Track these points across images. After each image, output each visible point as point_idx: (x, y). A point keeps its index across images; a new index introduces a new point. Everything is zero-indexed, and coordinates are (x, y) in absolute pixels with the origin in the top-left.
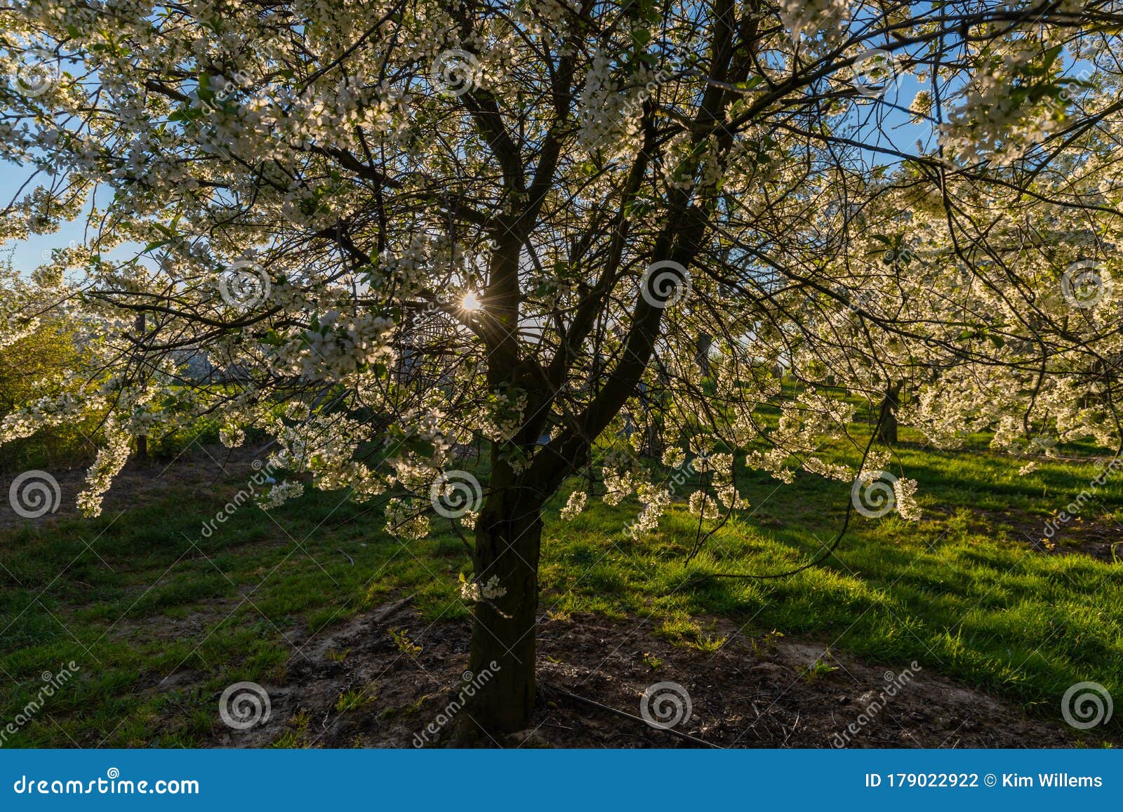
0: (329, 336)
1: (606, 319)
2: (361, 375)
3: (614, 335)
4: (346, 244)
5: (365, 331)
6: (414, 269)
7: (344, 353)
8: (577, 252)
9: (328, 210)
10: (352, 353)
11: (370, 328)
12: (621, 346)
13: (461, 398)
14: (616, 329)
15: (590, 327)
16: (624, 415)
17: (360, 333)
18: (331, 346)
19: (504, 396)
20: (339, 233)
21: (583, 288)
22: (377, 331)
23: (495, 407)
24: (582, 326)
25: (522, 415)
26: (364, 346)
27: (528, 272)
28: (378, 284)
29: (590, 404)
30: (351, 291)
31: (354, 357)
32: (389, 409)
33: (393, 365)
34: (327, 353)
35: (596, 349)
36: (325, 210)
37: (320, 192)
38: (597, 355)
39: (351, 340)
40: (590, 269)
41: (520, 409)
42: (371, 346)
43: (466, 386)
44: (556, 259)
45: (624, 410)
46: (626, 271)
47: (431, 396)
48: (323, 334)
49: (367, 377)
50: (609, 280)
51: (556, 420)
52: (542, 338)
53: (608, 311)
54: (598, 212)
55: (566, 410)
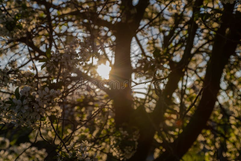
0: (25, 101)
1: (186, 81)
2: (42, 122)
3: (192, 91)
4: (31, 44)
5: (45, 98)
6: (71, 59)
7: (33, 111)
8: (167, 41)
9: (22, 27)
10: (38, 110)
11: (48, 96)
12: (197, 97)
13: (99, 134)
14: (193, 87)
15: (177, 87)
16: (202, 142)
17: (42, 99)
18: (26, 107)
19: (126, 132)
20: (27, 39)
21: (172, 63)
22: (52, 97)
23: (120, 138)
24: (172, 86)
25: (137, 143)
26: (45, 106)
27: (137, 56)
28: (51, 69)
29: (179, 135)
30: (35, 72)
31: (39, 113)
32: (58, 142)
33: (60, 115)
34: (24, 111)
35: (181, 100)
36: (20, 27)
37: (17, 18)
38: (182, 104)
39: (37, 103)
40: (175, 51)
41: (135, 140)
42: (48, 106)
43: (101, 127)
44: (154, 47)
45: (201, 138)
46: (198, 51)
47: (81, 132)
48: (22, 100)
49: (45, 123)
50: (187, 57)
51: (158, 145)
52: (147, 95)
53: (188, 76)
54: (178, 18)
55: (164, 140)
